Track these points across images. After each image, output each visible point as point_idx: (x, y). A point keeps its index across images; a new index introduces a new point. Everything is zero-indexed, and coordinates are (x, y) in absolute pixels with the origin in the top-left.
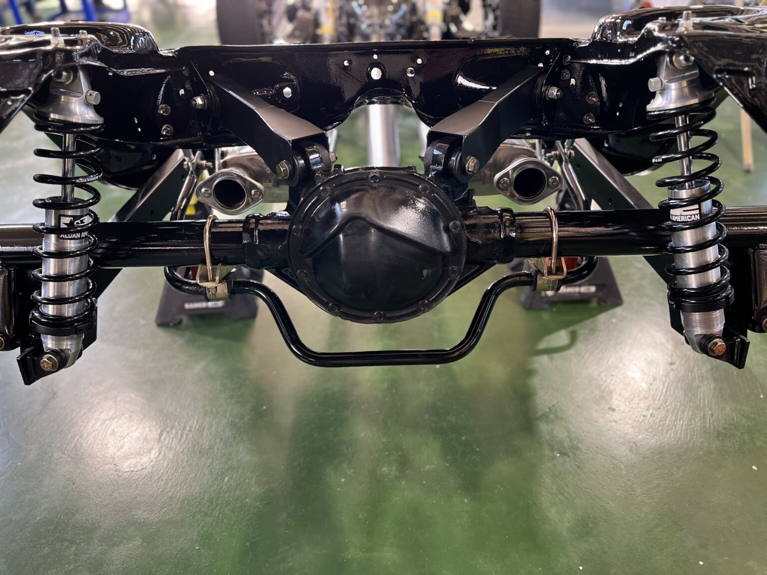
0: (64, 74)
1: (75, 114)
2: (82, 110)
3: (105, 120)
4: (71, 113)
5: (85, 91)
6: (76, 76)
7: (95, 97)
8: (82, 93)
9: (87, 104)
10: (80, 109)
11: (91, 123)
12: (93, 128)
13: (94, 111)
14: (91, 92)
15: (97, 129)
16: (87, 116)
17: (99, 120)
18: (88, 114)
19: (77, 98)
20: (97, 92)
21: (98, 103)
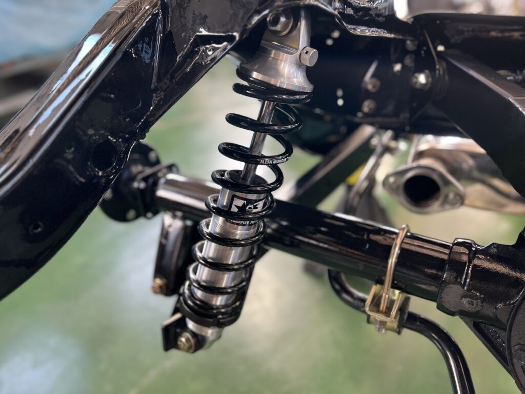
0: (283, 19)
1: (282, 76)
2: (292, 71)
3: (314, 89)
4: (277, 74)
5: (301, 47)
6: (295, 26)
7: (311, 56)
8: (297, 49)
9: (299, 64)
10: (290, 70)
11: (297, 90)
12: (298, 97)
13: (305, 75)
14: (308, 49)
15: (302, 99)
16: (295, 79)
17: (308, 88)
18: (297, 78)
19: (290, 55)
20: (315, 50)
21: (313, 65)
